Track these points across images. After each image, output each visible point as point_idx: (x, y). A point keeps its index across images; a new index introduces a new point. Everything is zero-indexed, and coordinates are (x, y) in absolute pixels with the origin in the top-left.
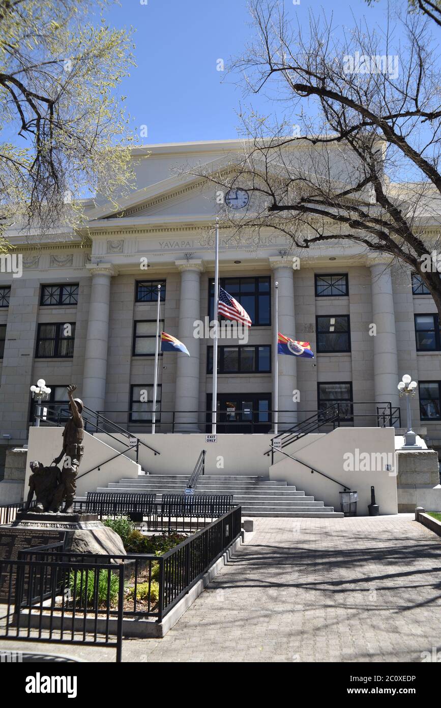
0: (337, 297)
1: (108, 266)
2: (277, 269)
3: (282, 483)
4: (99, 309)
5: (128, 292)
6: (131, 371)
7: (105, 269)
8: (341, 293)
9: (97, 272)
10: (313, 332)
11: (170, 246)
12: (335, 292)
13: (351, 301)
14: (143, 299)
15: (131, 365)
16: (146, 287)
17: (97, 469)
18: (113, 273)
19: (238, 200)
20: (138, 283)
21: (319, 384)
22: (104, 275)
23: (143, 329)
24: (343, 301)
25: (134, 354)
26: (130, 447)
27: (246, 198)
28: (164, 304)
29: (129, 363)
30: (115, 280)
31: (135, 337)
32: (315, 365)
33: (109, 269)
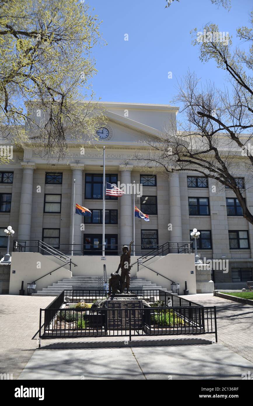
0: (151, 187)
1: (33, 164)
2: (123, 171)
3: (144, 280)
4: (28, 187)
5: (42, 178)
6: (43, 221)
7: (31, 165)
8: (152, 185)
9: (27, 167)
10: (139, 204)
11: (67, 156)
12: (150, 184)
13: (158, 189)
14: (49, 183)
15: (43, 218)
16: (51, 176)
17: (50, 274)
18: (35, 167)
19: (103, 134)
20: (47, 173)
21: (142, 230)
22: (30, 169)
23: (49, 198)
24: (153, 189)
25: (44, 212)
26: (67, 263)
27: (107, 133)
28: (62, 186)
29: (42, 216)
30: (36, 171)
31: (45, 202)
32: (140, 221)
33: (33, 165)
